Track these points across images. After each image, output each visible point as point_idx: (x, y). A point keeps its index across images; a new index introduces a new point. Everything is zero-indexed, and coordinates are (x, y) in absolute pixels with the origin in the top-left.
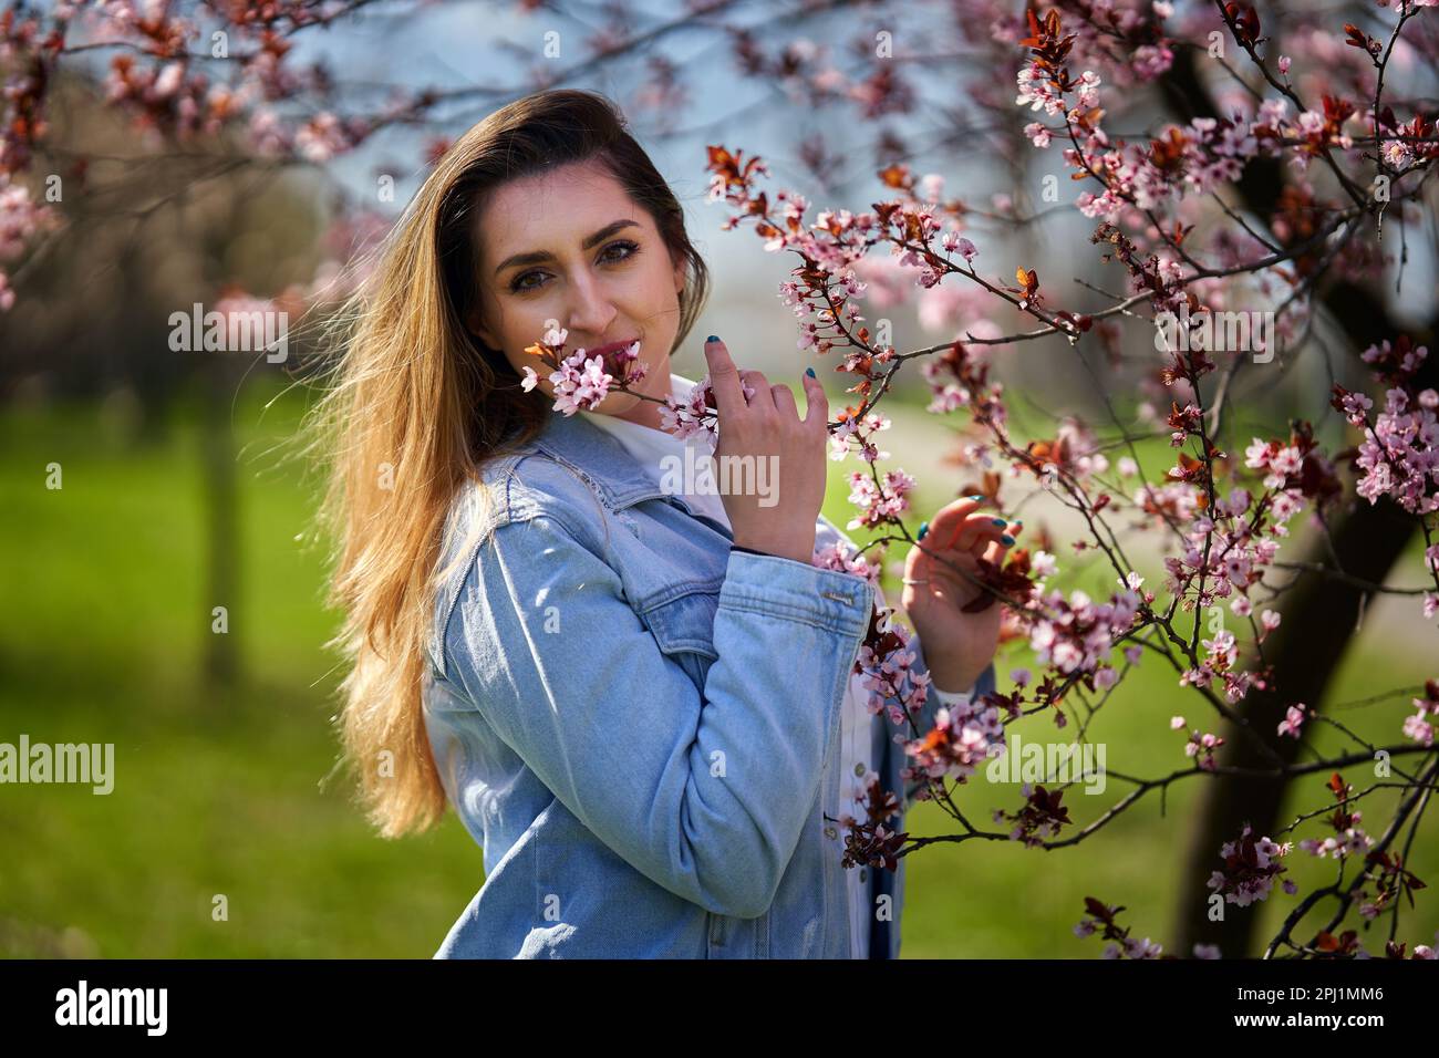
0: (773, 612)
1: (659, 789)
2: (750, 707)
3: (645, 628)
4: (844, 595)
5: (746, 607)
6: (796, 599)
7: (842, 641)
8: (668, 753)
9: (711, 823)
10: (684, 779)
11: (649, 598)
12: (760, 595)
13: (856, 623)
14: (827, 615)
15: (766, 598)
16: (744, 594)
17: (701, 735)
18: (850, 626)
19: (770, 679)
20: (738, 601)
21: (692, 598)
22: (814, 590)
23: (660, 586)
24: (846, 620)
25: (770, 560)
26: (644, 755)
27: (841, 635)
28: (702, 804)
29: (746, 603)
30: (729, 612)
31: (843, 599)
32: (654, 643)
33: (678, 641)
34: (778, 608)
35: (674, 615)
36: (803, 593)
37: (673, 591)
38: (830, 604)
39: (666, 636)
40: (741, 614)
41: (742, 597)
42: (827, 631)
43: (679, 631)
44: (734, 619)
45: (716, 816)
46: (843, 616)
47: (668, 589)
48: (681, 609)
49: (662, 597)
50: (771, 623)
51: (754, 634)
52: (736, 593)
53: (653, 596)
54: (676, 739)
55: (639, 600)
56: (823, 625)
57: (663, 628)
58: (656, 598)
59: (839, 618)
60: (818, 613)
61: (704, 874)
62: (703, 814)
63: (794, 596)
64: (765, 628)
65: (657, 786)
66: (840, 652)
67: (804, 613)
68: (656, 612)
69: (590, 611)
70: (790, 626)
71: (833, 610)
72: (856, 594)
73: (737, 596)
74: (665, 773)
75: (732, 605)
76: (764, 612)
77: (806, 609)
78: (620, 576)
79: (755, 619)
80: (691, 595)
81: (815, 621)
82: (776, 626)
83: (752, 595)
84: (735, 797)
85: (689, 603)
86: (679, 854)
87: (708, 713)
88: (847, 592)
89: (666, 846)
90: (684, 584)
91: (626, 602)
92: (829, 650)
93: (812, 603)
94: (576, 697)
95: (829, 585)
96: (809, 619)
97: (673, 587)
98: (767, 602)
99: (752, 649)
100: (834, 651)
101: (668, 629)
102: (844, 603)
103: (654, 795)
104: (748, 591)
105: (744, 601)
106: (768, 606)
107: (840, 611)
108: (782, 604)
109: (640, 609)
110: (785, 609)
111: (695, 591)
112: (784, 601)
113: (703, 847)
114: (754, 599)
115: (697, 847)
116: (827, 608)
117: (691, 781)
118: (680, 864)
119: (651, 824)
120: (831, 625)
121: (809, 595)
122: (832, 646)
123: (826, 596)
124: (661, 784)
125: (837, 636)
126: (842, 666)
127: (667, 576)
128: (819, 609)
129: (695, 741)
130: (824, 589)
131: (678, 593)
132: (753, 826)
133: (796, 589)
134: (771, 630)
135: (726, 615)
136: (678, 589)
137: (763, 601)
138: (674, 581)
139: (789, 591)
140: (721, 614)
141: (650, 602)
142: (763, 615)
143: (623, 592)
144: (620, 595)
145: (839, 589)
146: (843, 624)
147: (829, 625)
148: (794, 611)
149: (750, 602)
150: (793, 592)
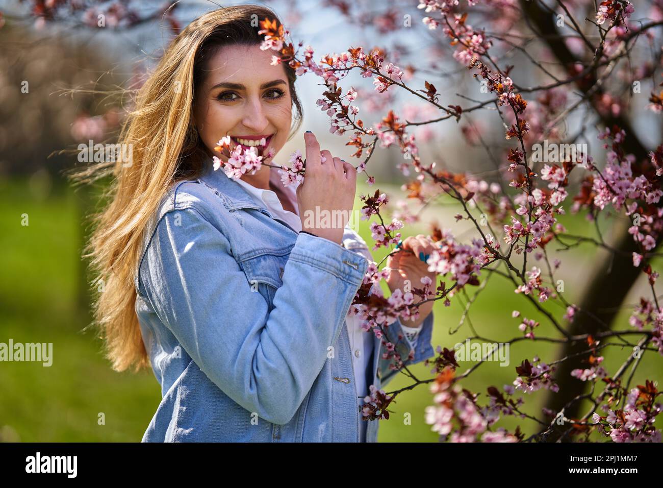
0: (317, 265)
1: (241, 350)
2: (298, 311)
3: (242, 270)
4: (353, 263)
5: (304, 261)
6: (330, 261)
7: (349, 287)
8: (248, 332)
9: (268, 368)
10: (256, 345)
11: (243, 255)
12: (312, 256)
13: (358, 278)
14: (344, 272)
15: (315, 258)
16: (304, 254)
17: (269, 323)
18: (354, 279)
19: (311, 300)
20: (300, 257)
21: (266, 257)
22: (339, 258)
23: (249, 249)
24: (353, 276)
25: (320, 239)
26: (235, 332)
27: (350, 283)
28: (264, 358)
29: (304, 259)
30: (294, 262)
31: (354, 266)
32: (245, 277)
33: (257, 277)
34: (320, 264)
35: (256, 264)
36: (334, 259)
37: (257, 252)
38: (346, 267)
39: (251, 274)
40: (301, 264)
41: (303, 256)
42: (342, 280)
43: (258, 272)
44: (296, 266)
45: (271, 365)
46: (352, 274)
47: (254, 251)
48: (260, 261)
49: (251, 254)
50: (315, 271)
51: (306, 274)
52: (300, 254)
53: (246, 254)
54: (252, 326)
55: (238, 255)
56: (340, 277)
57: (250, 270)
58: (247, 255)
59: (350, 275)
60: (340, 271)
61: (261, 396)
62: (265, 363)
63: (329, 259)
64: (312, 273)
65: (240, 348)
66: (348, 292)
67: (333, 269)
68: (247, 262)
69: (214, 257)
70: (325, 274)
71: (347, 270)
72: (360, 264)
73: (300, 255)
74: (245, 342)
75: (297, 259)
76: (312, 265)
77: (334, 267)
78: (229, 241)
79: (307, 267)
80: (266, 255)
81: (338, 274)
82: (318, 273)
83: (308, 255)
84: (283, 356)
85: (265, 259)
86: (249, 383)
87: (274, 312)
88: (355, 262)
89: (243, 379)
90: (263, 249)
91: (232, 256)
92: (342, 291)
93: (338, 265)
94: (202, 300)
95: (347, 257)
96: (335, 272)
97: (257, 250)
98: (315, 260)
99: (304, 282)
100: (345, 291)
101: (253, 271)
102: (353, 268)
103: (238, 353)
104: (307, 253)
105: (303, 258)
106: (315, 262)
107: (351, 271)
108: (323, 262)
109: (239, 260)
110: (323, 265)
111: (268, 253)
112: (324, 261)
113: (262, 380)
114: (309, 257)
115: (259, 380)
116: (344, 269)
117: (260, 347)
118: (249, 388)
119: (235, 367)
120: (345, 277)
121: (337, 260)
122: (344, 288)
123: (345, 262)
124: (243, 347)
125: (348, 284)
126: (347, 299)
127: (254, 245)
128: (340, 268)
129: (264, 327)
130: (344, 259)
131: (259, 253)
132: (289, 372)
133: (331, 256)
134: (316, 274)
135: (292, 263)
136: (260, 251)
137: (313, 259)
138: (257, 247)
139: (327, 256)
140: (290, 263)
141: (244, 257)
142: (312, 266)
143: (231, 250)
144: (230, 252)
145: (352, 260)
146: (351, 278)
147: (344, 278)
148: (328, 267)
149: (306, 259)
150: (329, 257)
